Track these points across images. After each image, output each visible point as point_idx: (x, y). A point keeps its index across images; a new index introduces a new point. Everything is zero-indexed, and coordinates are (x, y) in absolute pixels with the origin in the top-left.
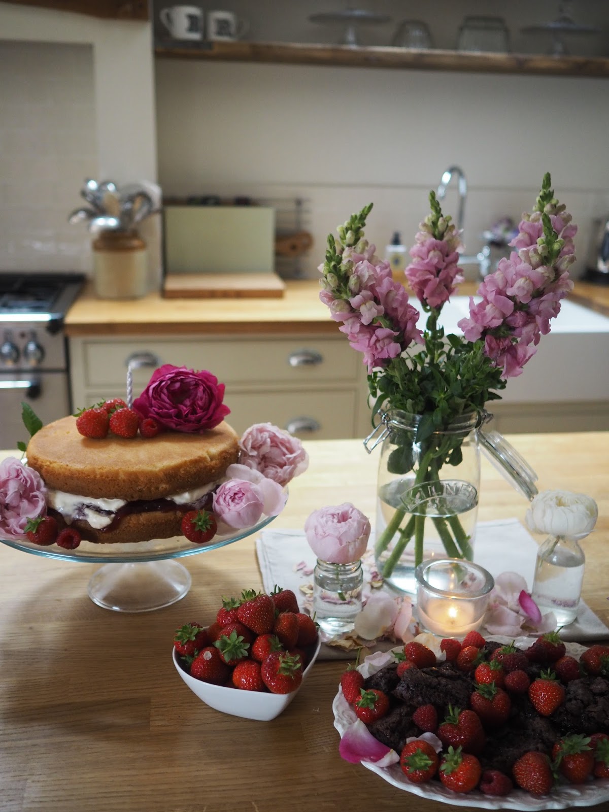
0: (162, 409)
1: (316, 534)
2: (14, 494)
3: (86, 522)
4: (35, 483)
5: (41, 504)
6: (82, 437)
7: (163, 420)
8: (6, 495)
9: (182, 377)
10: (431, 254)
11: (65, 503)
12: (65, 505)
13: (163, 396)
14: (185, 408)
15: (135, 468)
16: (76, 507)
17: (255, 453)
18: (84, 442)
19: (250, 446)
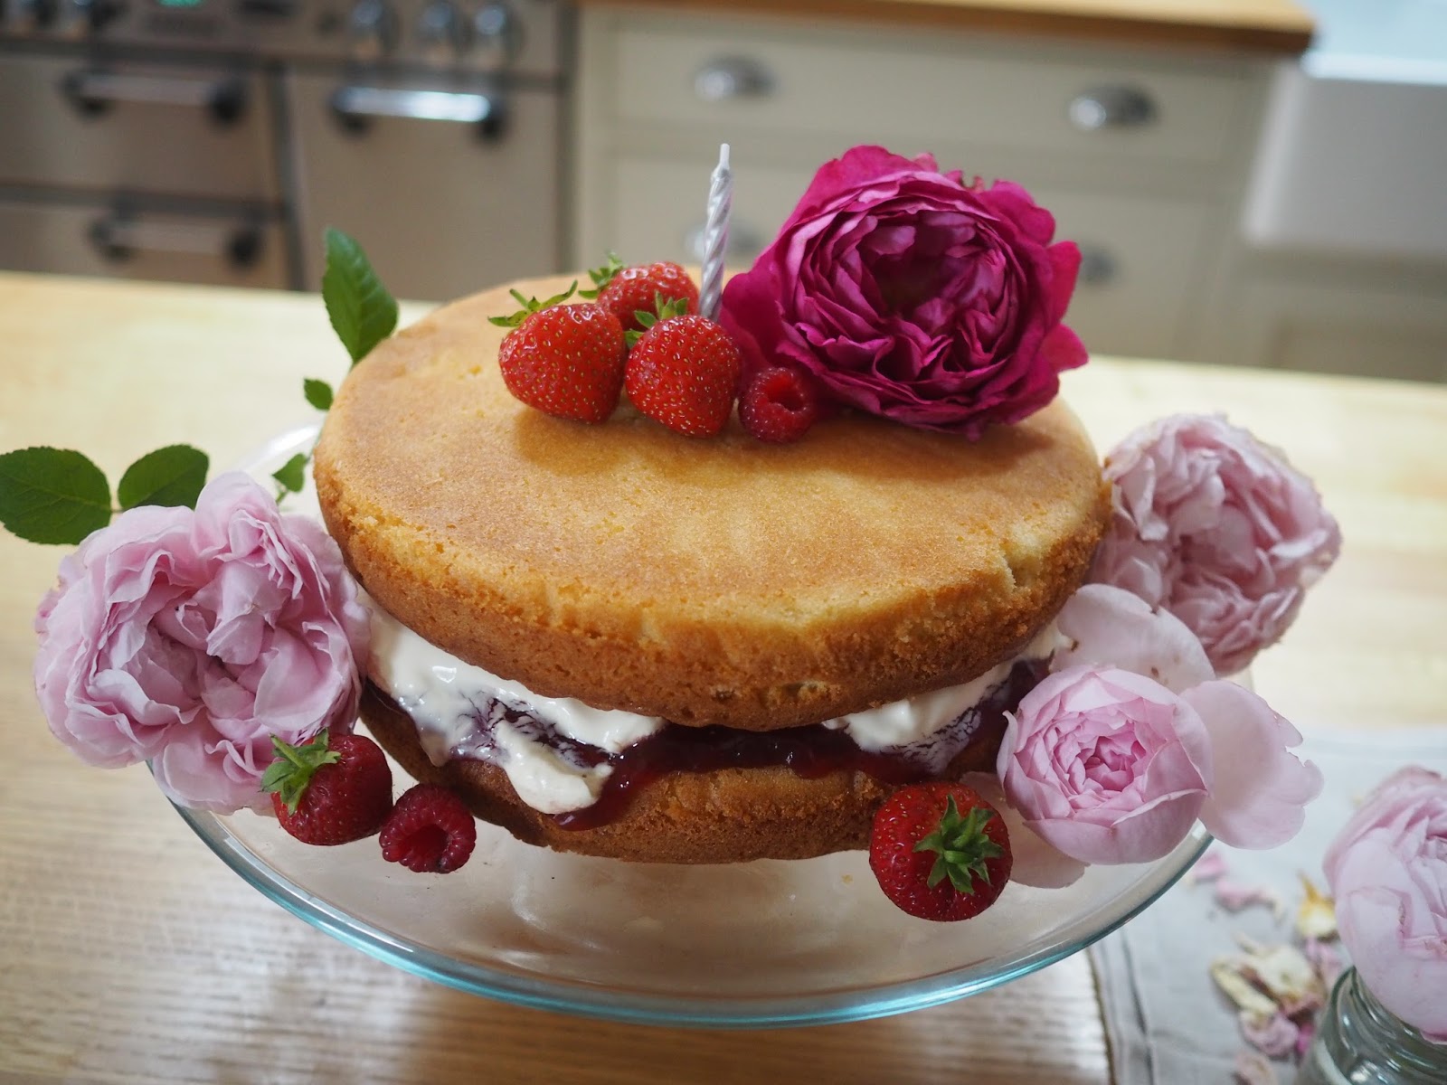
0: (834, 333)
1: (1405, 932)
2: (237, 626)
3: (500, 773)
4: (323, 583)
5: (338, 677)
6: (518, 407)
7: (834, 381)
8: (210, 621)
9: (924, 206)
12: (428, 682)
13: (841, 275)
14: (925, 340)
15: (710, 608)
16: (465, 705)
17: (1158, 530)
18: (525, 425)
19: (1144, 505)
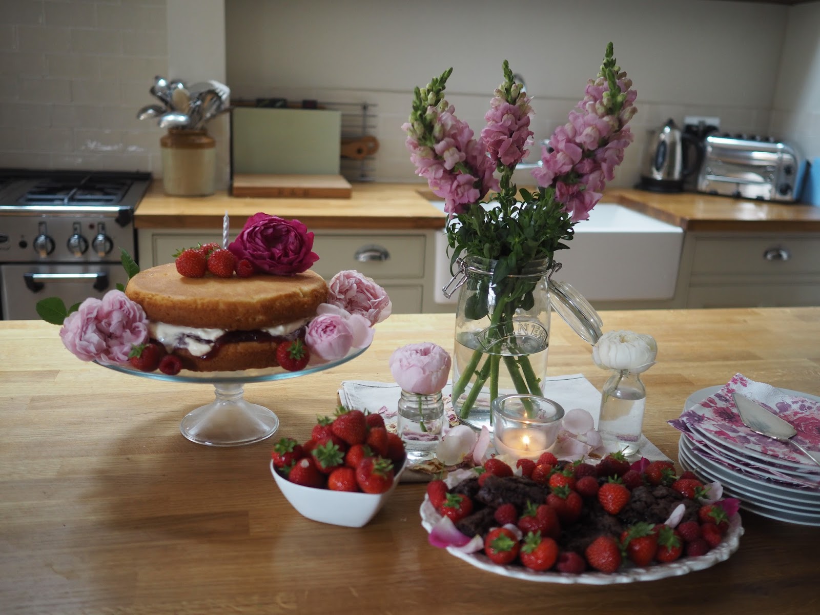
0: (256, 251)
1: (401, 366)
2: (117, 325)
3: (186, 350)
4: (138, 315)
5: (144, 334)
6: (180, 276)
7: (258, 262)
8: (110, 325)
9: (274, 224)
10: (505, 117)
11: (166, 334)
12: (166, 335)
13: (257, 240)
14: (278, 251)
15: (234, 299)
16: (177, 337)
17: (342, 297)
18: (182, 280)
19: (337, 290)
